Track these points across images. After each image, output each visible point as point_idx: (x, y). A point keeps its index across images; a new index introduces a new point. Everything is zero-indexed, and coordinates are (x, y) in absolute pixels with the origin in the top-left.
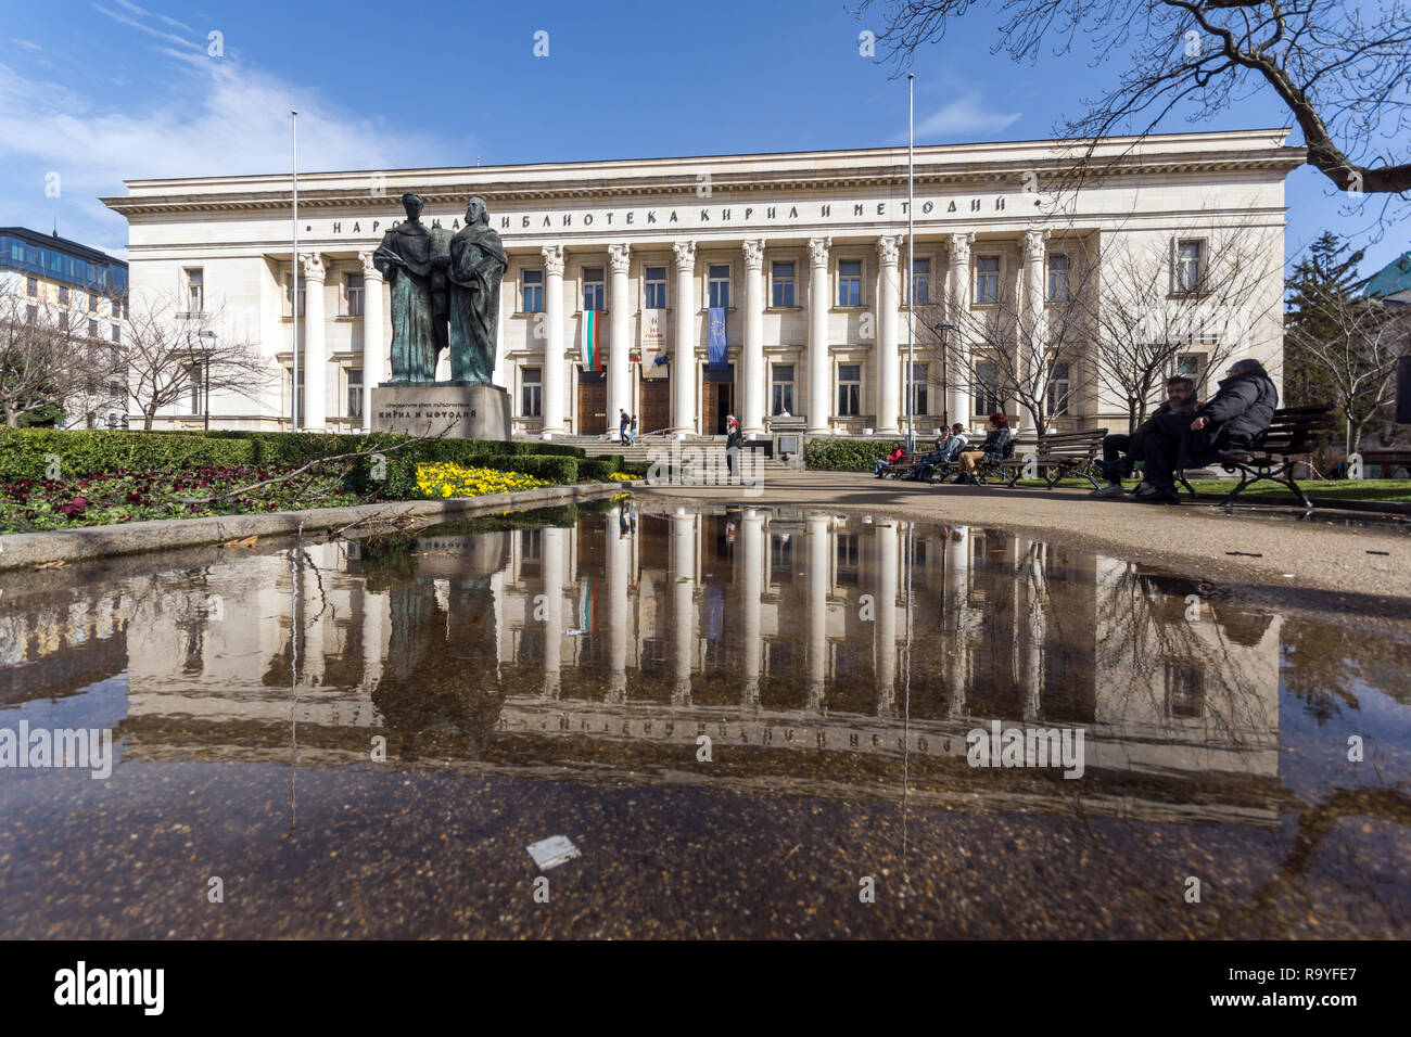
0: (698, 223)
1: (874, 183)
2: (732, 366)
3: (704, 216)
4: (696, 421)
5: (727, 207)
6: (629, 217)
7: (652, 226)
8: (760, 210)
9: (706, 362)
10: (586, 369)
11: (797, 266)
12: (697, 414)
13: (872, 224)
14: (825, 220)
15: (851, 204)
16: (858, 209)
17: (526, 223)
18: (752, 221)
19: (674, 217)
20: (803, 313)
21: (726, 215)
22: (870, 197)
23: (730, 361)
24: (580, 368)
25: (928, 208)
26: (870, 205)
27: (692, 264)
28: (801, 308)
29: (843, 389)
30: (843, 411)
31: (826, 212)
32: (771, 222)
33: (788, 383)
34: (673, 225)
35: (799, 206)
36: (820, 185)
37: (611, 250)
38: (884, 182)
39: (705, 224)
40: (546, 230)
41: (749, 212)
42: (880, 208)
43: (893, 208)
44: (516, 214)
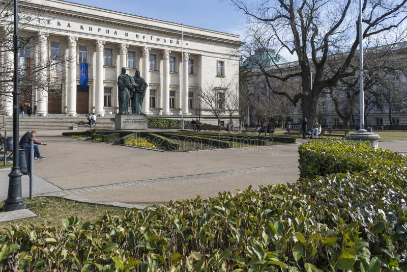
0: (79, 30)
1: (143, 29)
3: (82, 27)
5: (91, 26)
6: (49, 21)
7: (59, 27)
8: (103, 30)
9: (79, 84)
11: (113, 51)
14: (126, 38)
15: (135, 34)
16: (137, 36)
18: (99, 34)
19: (69, 25)
20: (115, 69)
21: (91, 29)
22: (141, 33)
23: (88, 85)
25: (158, 40)
26: (141, 35)
27: (75, 46)
28: (115, 67)
31: (127, 35)
32: (108, 35)
33: (110, 94)
34: (68, 29)
35: (118, 31)
36: (126, 25)
37: (40, 34)
38: (146, 29)
39: (82, 31)
41: (99, 30)
42: (144, 37)
43: (148, 37)
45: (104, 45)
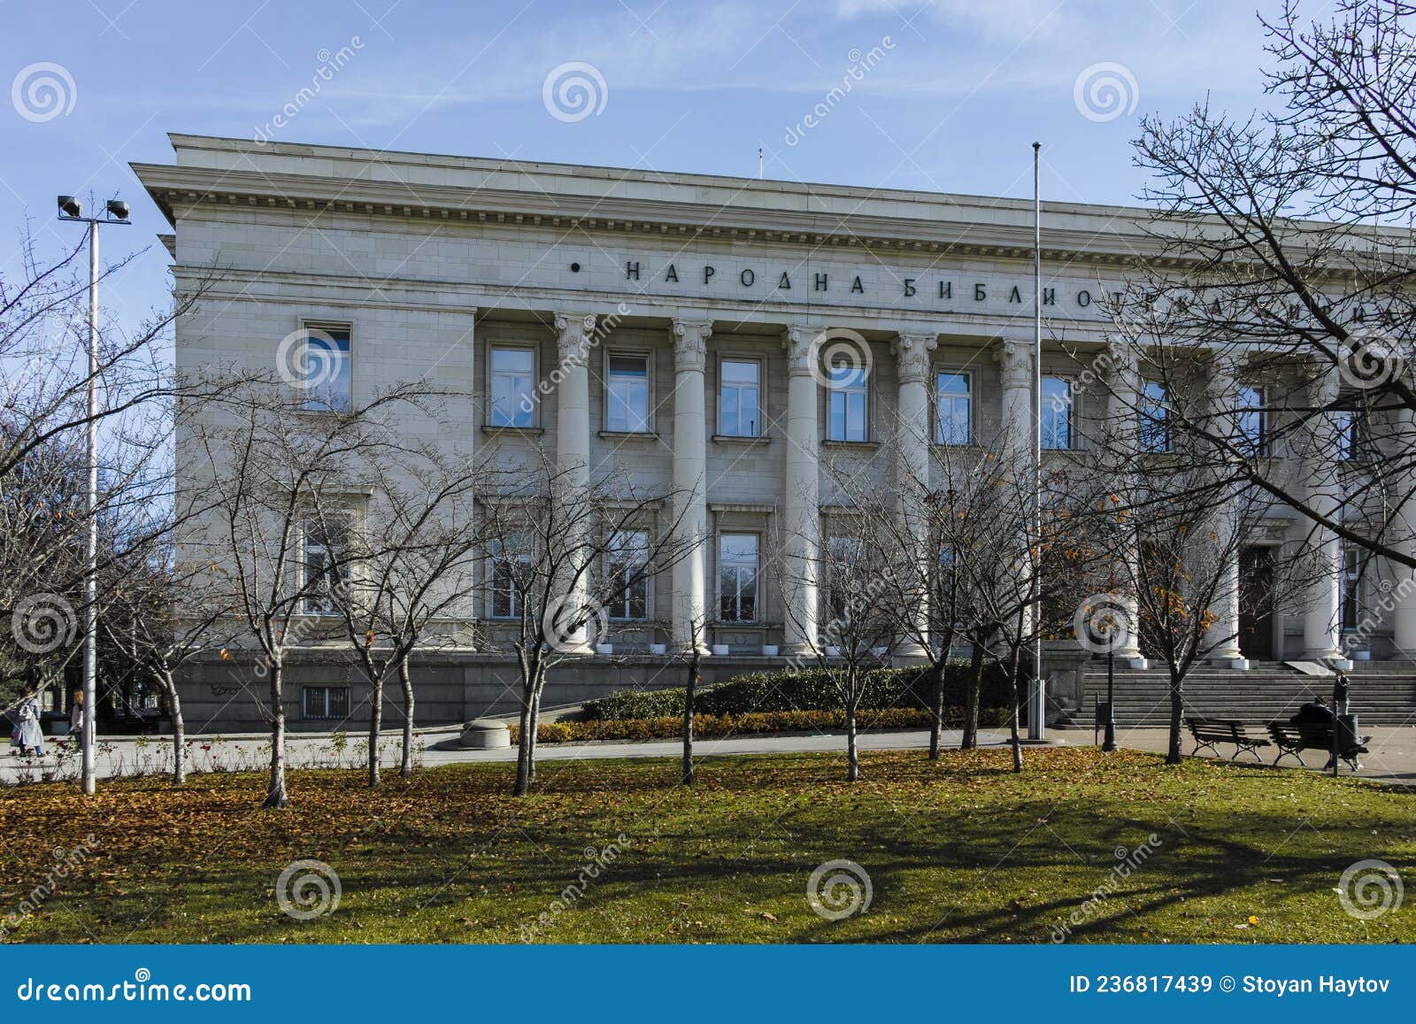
17: (979, 293)
19: (1217, 309)
40: (1016, 309)
44: (963, 279)
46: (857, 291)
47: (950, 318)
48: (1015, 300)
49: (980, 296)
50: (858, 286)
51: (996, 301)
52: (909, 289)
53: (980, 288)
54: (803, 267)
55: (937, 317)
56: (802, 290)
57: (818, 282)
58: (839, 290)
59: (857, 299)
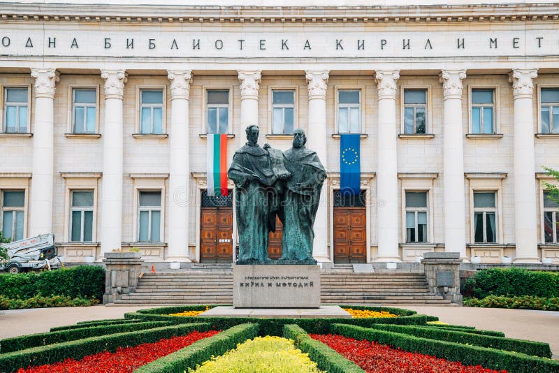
0: (332, 52)
1: (509, 18)
2: (364, 191)
3: (338, 45)
4: (329, 247)
5: (362, 37)
6: (262, 43)
7: (285, 53)
8: (395, 40)
9: (338, 187)
10: (211, 193)
12: (329, 241)
13: (507, 57)
14: (461, 52)
15: (486, 37)
16: (493, 42)
17: (152, 45)
18: (387, 51)
19: (307, 45)
20: (436, 140)
21: (361, 46)
22: (505, 30)
23: (362, 187)
24: (204, 192)
26: (505, 38)
27: (324, 93)
28: (433, 137)
29: (479, 216)
30: (479, 238)
31: (461, 44)
32: (406, 53)
33: (421, 209)
34: (307, 53)
35: (435, 38)
37: (241, 76)
38: (519, 18)
39: (339, 53)
40: (174, 53)
41: (383, 43)
42: (515, 42)
44: (141, 36)
45: (398, 82)
46: (74, 47)
47: (132, 60)
48: (174, 47)
49: (152, 46)
50: (75, 44)
51: (163, 49)
52: (107, 44)
53: (152, 42)
54: (39, 35)
55: (125, 60)
56: (40, 47)
57: (50, 42)
58: (63, 48)
59: (74, 51)
